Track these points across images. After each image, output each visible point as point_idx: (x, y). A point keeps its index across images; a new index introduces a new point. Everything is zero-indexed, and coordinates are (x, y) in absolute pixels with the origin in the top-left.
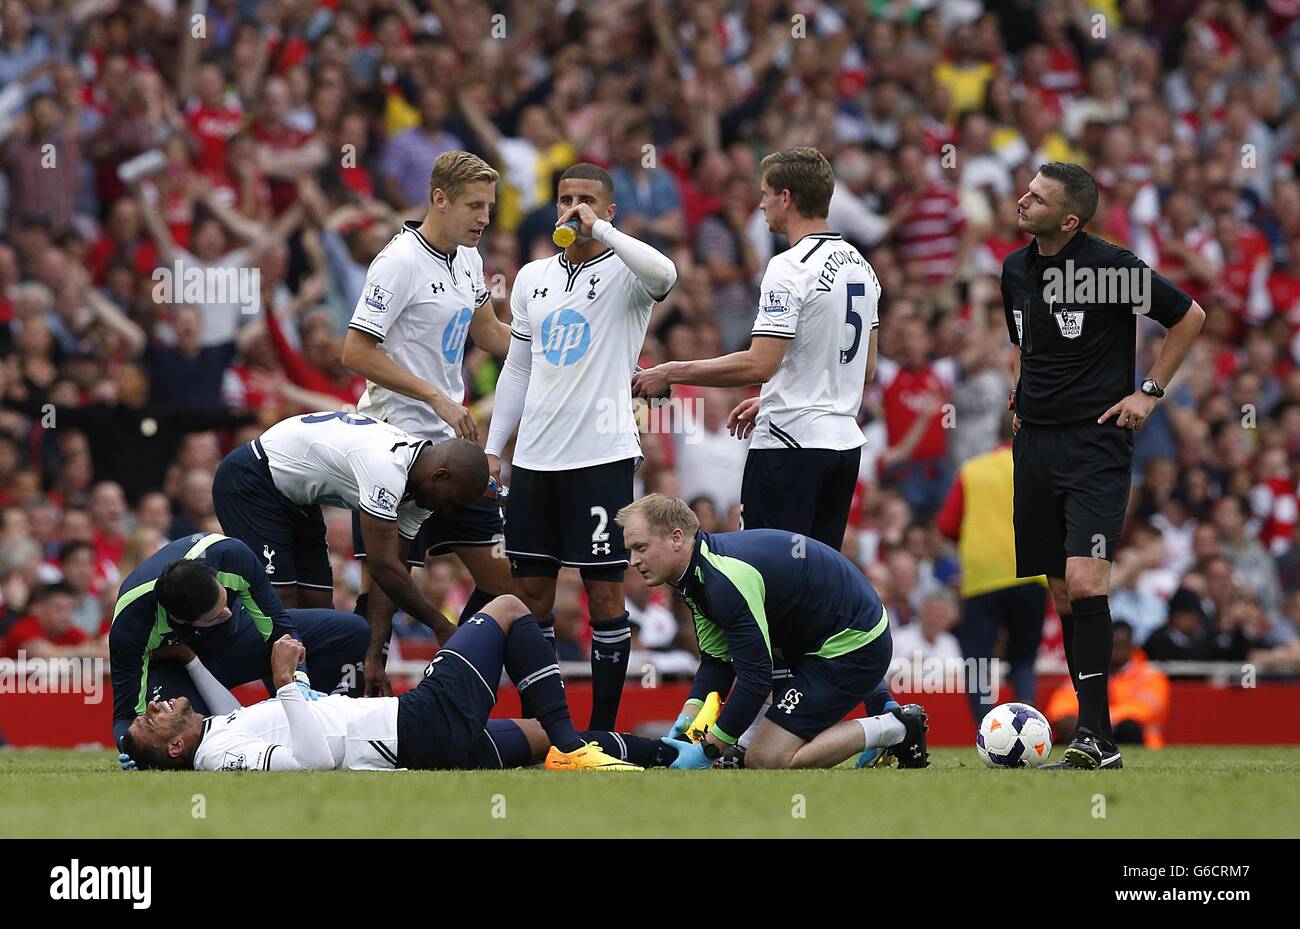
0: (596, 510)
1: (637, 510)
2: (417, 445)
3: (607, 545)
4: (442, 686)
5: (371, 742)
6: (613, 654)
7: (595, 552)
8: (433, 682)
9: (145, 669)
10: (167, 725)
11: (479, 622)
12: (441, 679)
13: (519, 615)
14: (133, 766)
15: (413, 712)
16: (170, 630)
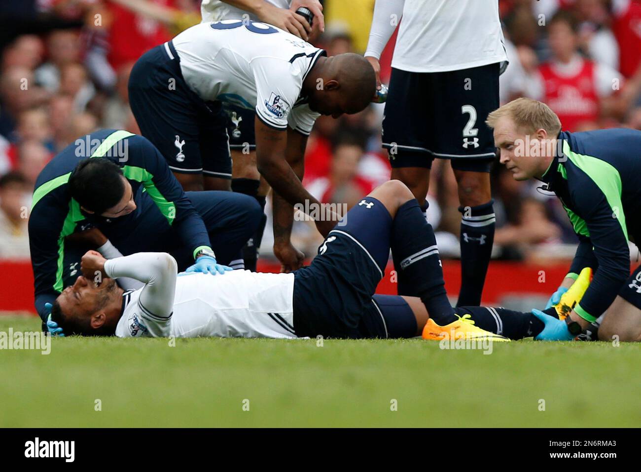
0: (467, 109)
1: (504, 113)
2: (313, 55)
3: (476, 140)
4: (334, 264)
5: (270, 314)
6: (480, 237)
7: (465, 146)
8: (325, 259)
9: (61, 253)
10: (92, 300)
11: (369, 206)
12: (333, 258)
13: (404, 201)
14: (59, 333)
15: (308, 287)
16: (82, 218)
